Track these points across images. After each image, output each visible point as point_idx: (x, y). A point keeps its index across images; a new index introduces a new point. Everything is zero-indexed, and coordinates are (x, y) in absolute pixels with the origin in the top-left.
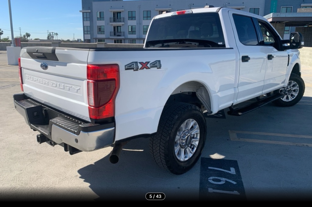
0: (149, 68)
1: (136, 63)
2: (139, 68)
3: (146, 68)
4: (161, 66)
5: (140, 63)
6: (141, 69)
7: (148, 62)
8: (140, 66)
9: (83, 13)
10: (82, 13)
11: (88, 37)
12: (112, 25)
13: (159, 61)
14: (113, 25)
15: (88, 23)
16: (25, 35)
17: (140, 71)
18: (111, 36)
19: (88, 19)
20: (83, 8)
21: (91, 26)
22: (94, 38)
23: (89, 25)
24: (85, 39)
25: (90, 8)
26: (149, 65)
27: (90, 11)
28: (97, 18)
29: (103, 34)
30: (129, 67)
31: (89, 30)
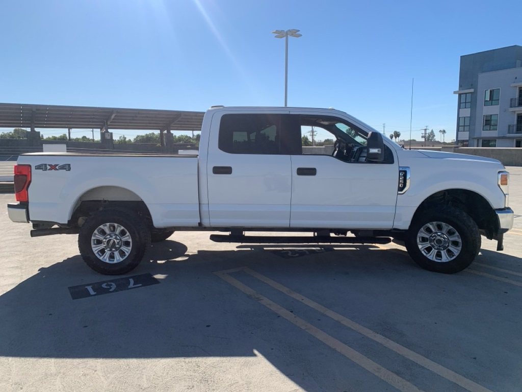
0: (57, 170)
1: (46, 165)
2: (48, 169)
3: (55, 170)
4: (70, 169)
5: (49, 165)
6: (49, 170)
7: (57, 165)
8: (49, 167)
9: (460, 95)
10: (457, 95)
11: (465, 136)
12: (515, 112)
13: (70, 165)
14: (517, 113)
15: (467, 112)
16: (393, 134)
17: (48, 171)
18: (509, 133)
19: (468, 105)
20: (460, 86)
21: (472, 117)
22: (475, 138)
23: (469, 116)
24: (459, 139)
25: (473, 85)
26: (57, 167)
27: (472, 90)
28: (485, 101)
29: (493, 130)
30: (38, 167)
31: (467, 123)
